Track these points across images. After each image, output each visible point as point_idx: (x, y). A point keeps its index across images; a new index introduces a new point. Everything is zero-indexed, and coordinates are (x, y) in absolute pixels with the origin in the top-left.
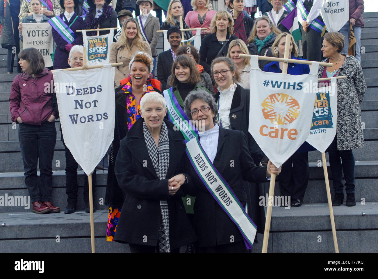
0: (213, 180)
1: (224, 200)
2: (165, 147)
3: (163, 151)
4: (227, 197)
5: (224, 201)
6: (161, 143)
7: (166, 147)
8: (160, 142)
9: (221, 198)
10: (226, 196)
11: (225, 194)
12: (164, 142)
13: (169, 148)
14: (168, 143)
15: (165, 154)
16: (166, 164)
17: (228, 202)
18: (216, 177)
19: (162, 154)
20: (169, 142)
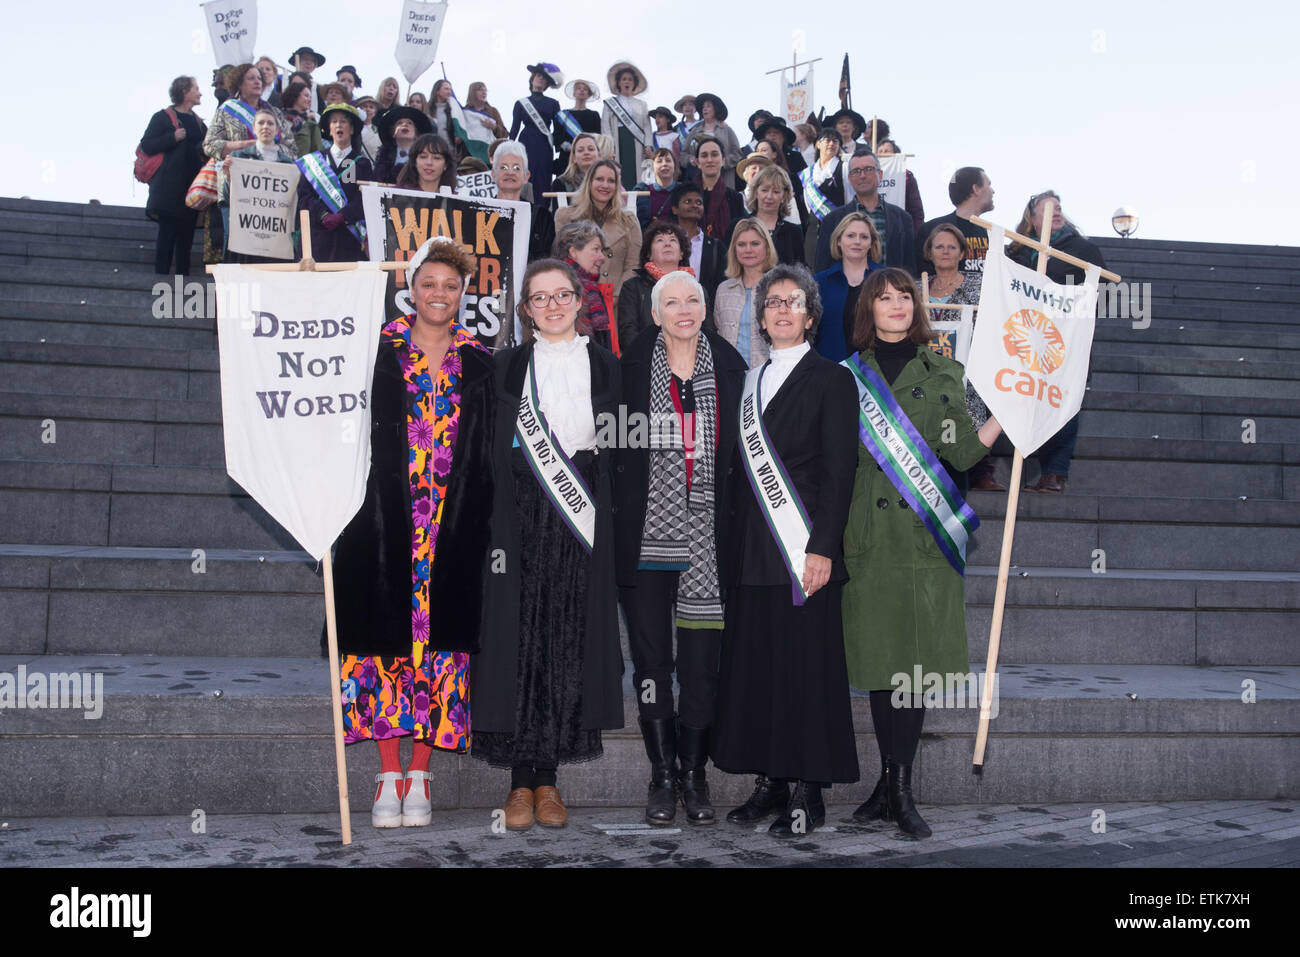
0: (757, 451)
1: (770, 494)
2: (707, 383)
3: (705, 392)
4: (778, 490)
5: (770, 497)
6: (699, 375)
7: (710, 383)
8: (696, 373)
9: (766, 489)
10: (775, 487)
11: (774, 482)
12: (706, 373)
13: (714, 386)
14: (713, 375)
15: (710, 397)
16: (712, 412)
17: (778, 501)
18: (764, 445)
19: (703, 398)
20: (716, 373)
